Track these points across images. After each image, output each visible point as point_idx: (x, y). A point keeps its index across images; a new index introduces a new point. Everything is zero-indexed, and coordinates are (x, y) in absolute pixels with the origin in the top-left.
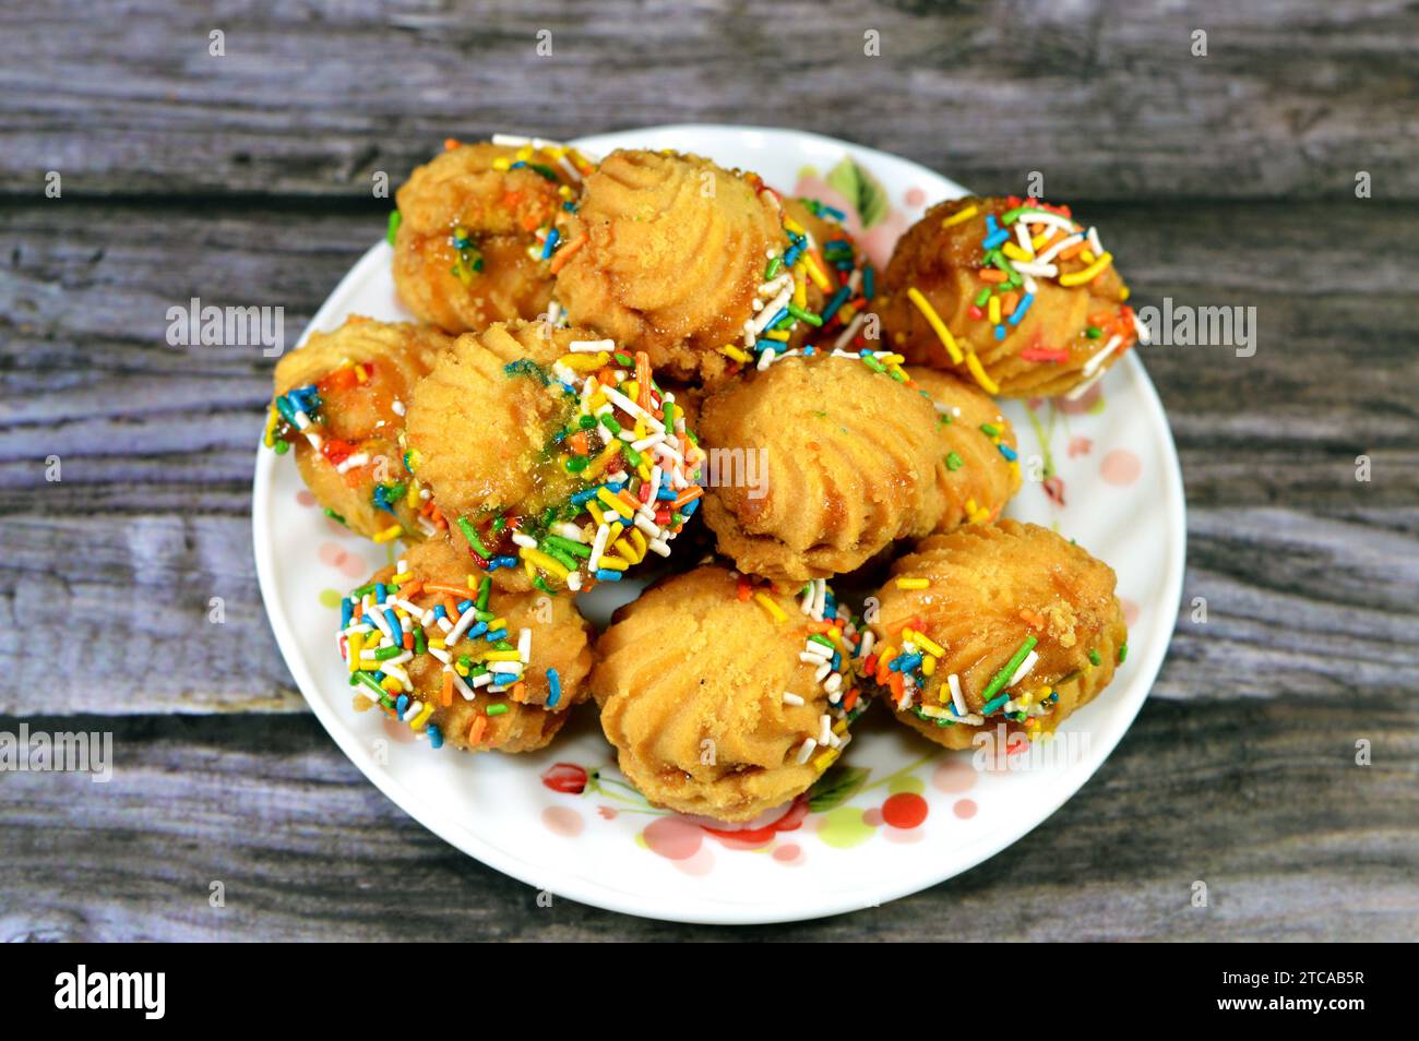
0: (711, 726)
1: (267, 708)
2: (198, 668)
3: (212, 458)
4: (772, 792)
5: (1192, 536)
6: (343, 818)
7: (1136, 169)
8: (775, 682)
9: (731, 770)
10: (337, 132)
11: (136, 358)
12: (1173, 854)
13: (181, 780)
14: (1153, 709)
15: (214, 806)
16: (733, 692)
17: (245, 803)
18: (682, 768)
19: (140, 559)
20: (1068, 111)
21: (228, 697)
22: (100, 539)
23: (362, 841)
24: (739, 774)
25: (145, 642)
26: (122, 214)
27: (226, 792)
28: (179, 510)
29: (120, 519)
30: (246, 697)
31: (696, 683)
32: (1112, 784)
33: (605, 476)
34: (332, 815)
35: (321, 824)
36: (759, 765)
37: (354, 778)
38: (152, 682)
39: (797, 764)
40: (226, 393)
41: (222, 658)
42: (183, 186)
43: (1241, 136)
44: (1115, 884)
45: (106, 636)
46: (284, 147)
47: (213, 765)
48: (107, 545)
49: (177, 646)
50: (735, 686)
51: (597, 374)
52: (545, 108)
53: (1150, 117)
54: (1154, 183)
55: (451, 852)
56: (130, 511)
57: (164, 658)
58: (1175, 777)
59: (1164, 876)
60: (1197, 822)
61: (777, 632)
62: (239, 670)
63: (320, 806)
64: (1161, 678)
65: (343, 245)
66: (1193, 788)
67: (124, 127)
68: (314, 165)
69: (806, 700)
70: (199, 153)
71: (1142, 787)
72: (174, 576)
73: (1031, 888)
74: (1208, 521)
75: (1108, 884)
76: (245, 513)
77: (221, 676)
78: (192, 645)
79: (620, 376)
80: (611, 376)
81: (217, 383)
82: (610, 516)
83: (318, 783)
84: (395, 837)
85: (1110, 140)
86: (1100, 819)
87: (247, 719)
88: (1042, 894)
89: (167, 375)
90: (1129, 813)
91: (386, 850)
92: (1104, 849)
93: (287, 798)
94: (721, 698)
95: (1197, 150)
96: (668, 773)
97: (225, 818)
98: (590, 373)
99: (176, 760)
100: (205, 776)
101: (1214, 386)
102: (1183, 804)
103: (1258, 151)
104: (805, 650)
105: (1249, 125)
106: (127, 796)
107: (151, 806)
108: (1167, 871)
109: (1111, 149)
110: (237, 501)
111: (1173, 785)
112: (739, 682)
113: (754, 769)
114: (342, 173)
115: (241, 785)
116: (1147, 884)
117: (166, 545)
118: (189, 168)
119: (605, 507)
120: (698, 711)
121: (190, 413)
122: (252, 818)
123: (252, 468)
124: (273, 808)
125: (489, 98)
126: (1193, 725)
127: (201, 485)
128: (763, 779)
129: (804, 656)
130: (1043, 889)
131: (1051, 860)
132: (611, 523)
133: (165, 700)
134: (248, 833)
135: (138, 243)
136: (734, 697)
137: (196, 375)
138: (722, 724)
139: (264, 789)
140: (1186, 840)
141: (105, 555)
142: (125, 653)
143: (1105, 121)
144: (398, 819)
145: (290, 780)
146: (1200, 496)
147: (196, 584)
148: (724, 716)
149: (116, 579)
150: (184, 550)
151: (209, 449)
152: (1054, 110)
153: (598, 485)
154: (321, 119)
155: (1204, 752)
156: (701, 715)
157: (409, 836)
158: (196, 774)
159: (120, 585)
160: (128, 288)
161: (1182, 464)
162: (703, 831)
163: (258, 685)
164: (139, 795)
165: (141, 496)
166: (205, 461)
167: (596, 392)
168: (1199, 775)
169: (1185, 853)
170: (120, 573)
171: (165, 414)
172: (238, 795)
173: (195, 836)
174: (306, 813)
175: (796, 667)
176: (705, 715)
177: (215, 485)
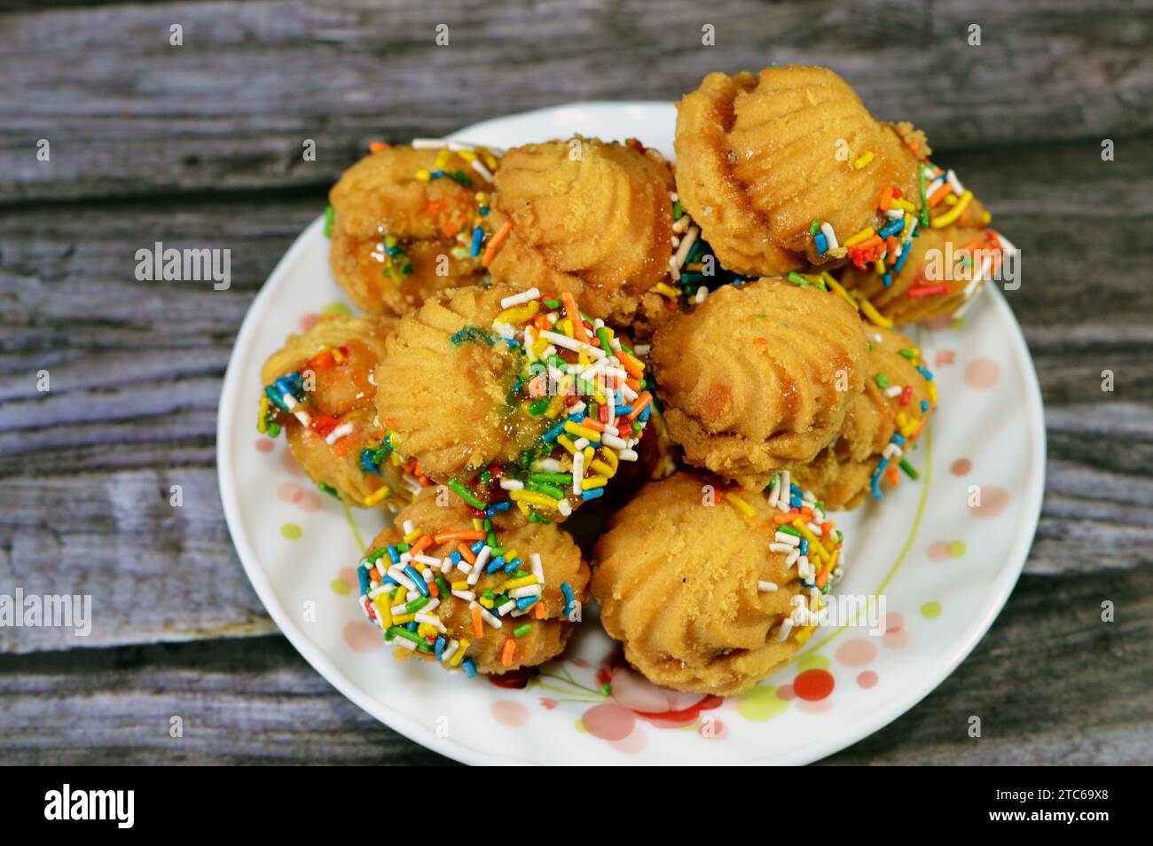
0: (695, 620)
1: (240, 632)
2: (177, 601)
3: (180, 418)
4: (759, 668)
5: (1051, 432)
6: (313, 725)
7: (974, 120)
8: (749, 574)
9: (720, 653)
10: (273, 133)
11: (107, 336)
12: (1054, 710)
13: (167, 700)
14: (1026, 584)
15: (198, 721)
16: (712, 587)
17: (226, 717)
18: (676, 657)
19: (121, 509)
20: (912, 75)
21: (205, 625)
22: (85, 494)
23: (332, 744)
24: (728, 657)
25: (130, 582)
26: (89, 214)
27: (208, 709)
28: (153, 465)
29: (100, 477)
30: (221, 624)
31: (678, 582)
32: (996, 652)
33: (567, 410)
34: (303, 723)
35: (294, 731)
36: (743, 647)
37: (321, 689)
38: (137, 616)
39: (779, 641)
40: (189, 361)
41: (198, 591)
42: (141, 188)
43: (1063, 87)
44: (1005, 740)
45: (94, 578)
46: (228, 148)
47: (195, 686)
48: (91, 499)
49: (158, 584)
50: (714, 582)
51: (532, 322)
52: (454, 102)
53: (983, 75)
54: (991, 132)
55: (411, 748)
56: (109, 468)
57: (147, 595)
58: (1050, 643)
59: (1048, 730)
60: (1073, 680)
61: (748, 526)
62: (214, 601)
63: (292, 716)
64: (1031, 557)
65: (284, 228)
66: (1068, 651)
67: (87, 141)
68: (255, 162)
69: (780, 585)
70: (154, 159)
71: (1022, 653)
72: (152, 522)
73: (931, 748)
74: (1064, 418)
75: (998, 740)
76: (211, 464)
77: (197, 607)
78: (171, 582)
79: (552, 318)
80: (545, 321)
81: (180, 353)
82: (580, 444)
83: (290, 695)
84: (360, 739)
85: (950, 97)
86: (987, 683)
87: (223, 643)
88: (941, 753)
89: (135, 350)
90: (1012, 676)
91: (353, 750)
92: (993, 709)
93: (263, 710)
94: (701, 594)
95: (1025, 101)
96: (665, 662)
97: (209, 731)
98: (526, 323)
99: (162, 683)
100: (189, 696)
101: (1057, 302)
102: (1060, 665)
103: (1080, 99)
104: (774, 541)
105: (1070, 77)
106: (120, 717)
107: (143, 725)
108: (1051, 724)
109: (952, 105)
110: (203, 454)
111: (1049, 649)
112: (716, 578)
113: (739, 652)
114: (280, 167)
115: (221, 701)
116: (1033, 737)
117: (143, 496)
118: (146, 172)
119: (574, 437)
120: (684, 607)
121: (158, 381)
122: (232, 729)
123: (214, 425)
124: (250, 720)
125: (404, 96)
126: (1063, 596)
127: (171, 442)
128: (749, 659)
129: (773, 547)
130: (941, 748)
131: (946, 722)
132: (583, 450)
133: (149, 630)
134: (230, 743)
135: (106, 237)
136: (713, 591)
137: (161, 348)
138: (705, 616)
139: (242, 704)
140: (1065, 696)
141: (90, 509)
142: (112, 592)
143: (944, 82)
144: (363, 723)
145: (265, 695)
146: (1054, 396)
147: (171, 529)
148: (707, 609)
149: (100, 529)
150: (159, 500)
151: (176, 411)
152: (899, 75)
153: (563, 420)
154: (258, 123)
155: (1075, 618)
156: (685, 610)
157: (373, 737)
158: (180, 694)
159: (105, 533)
160: (98, 277)
161: (1038, 370)
162: (635, 716)
163: (231, 613)
164: (131, 716)
165: (119, 455)
166: (174, 422)
167: (536, 339)
168: (1072, 639)
169: (1066, 708)
170: (104, 523)
171: (136, 383)
172: (219, 711)
173: (183, 749)
174: (280, 723)
175: (768, 557)
176: (689, 610)
177: (183, 442)
